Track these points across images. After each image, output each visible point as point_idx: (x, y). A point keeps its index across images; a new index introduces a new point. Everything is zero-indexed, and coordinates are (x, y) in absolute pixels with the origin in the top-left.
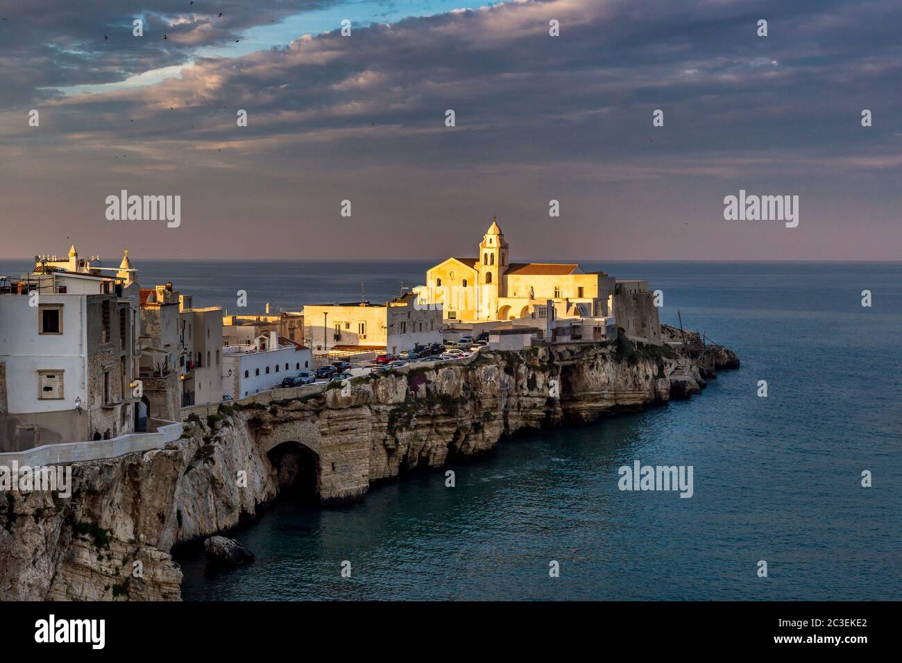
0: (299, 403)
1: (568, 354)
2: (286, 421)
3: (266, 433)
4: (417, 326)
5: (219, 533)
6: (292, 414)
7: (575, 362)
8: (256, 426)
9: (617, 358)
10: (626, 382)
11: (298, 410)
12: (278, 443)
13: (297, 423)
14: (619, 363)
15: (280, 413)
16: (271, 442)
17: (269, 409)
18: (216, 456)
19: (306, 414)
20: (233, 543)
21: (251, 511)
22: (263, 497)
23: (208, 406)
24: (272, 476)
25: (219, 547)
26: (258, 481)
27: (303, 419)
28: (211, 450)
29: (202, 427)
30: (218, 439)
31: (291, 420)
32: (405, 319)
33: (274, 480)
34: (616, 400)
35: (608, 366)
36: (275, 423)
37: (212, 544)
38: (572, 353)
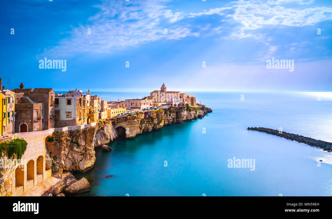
0: (122, 119)
1: (177, 109)
2: (120, 122)
3: (116, 125)
4: (147, 104)
5: (105, 144)
6: (121, 121)
7: (179, 111)
8: (114, 124)
9: (187, 110)
10: (189, 115)
11: (122, 120)
12: (118, 126)
13: (122, 123)
14: (188, 111)
15: (118, 121)
16: (117, 126)
17: (116, 120)
18: (105, 129)
19: (123, 121)
20: (107, 146)
21: (112, 139)
22: (115, 137)
23: (104, 119)
24: (117, 133)
25: (105, 147)
26: (114, 134)
27: (123, 122)
28: (104, 128)
29: (102, 123)
30: (105, 126)
31: (121, 122)
32: (145, 102)
33: (117, 134)
34: (187, 118)
35: (185, 112)
36: (117, 123)
37: (103, 146)
38: (178, 109)
